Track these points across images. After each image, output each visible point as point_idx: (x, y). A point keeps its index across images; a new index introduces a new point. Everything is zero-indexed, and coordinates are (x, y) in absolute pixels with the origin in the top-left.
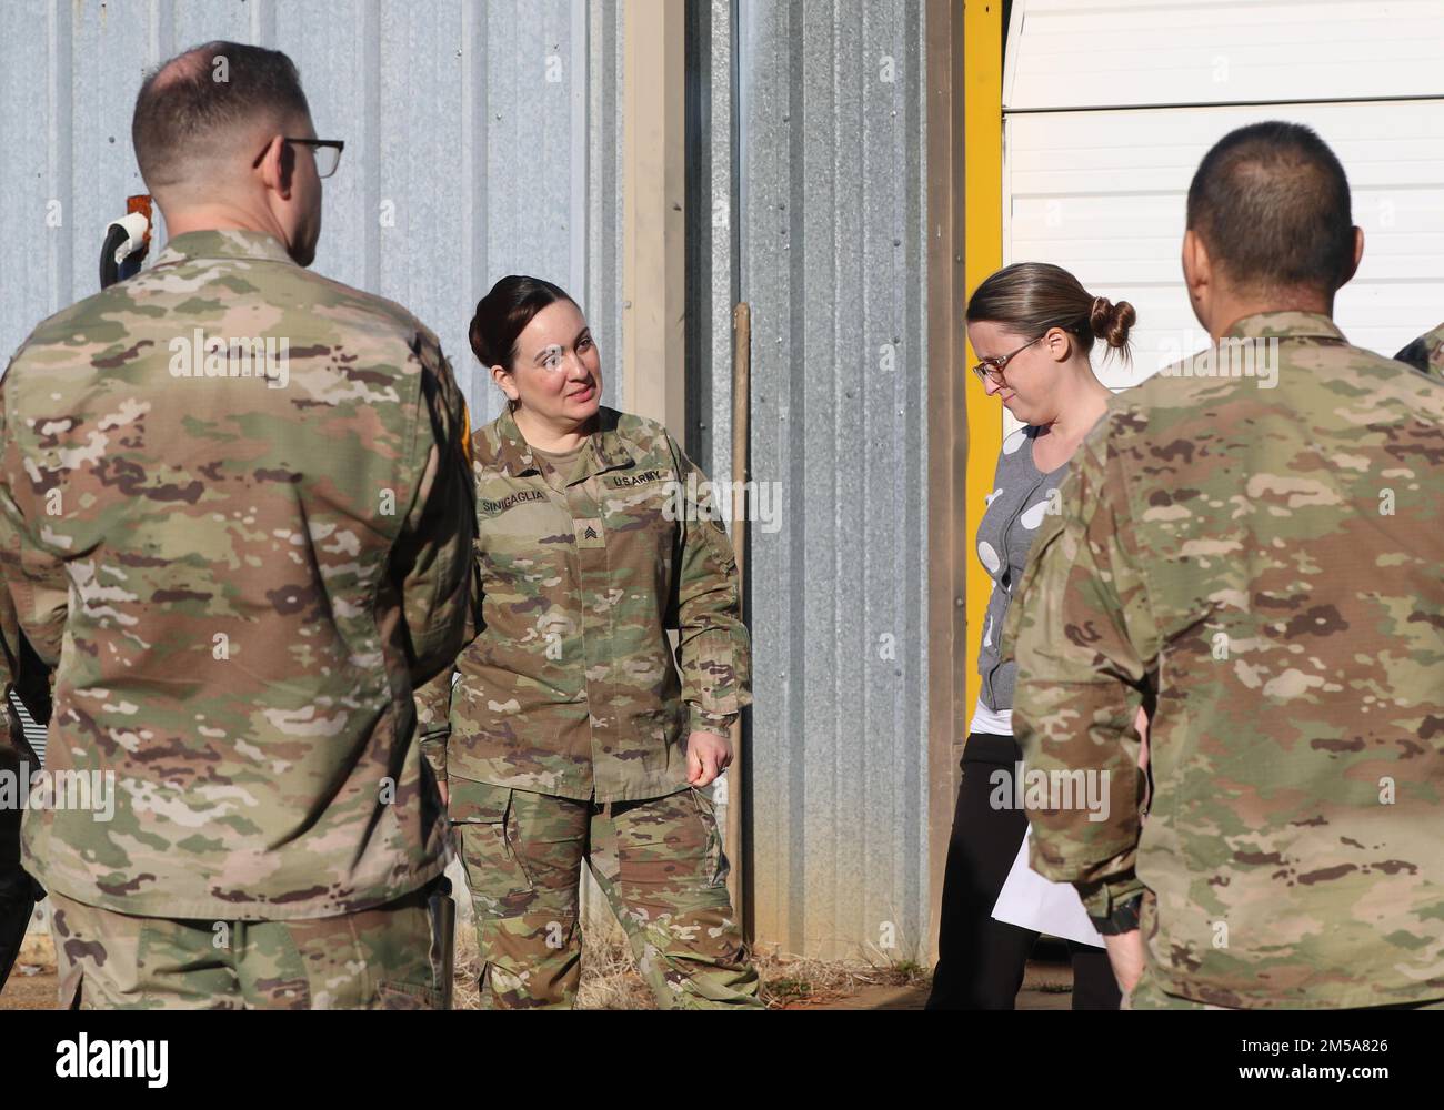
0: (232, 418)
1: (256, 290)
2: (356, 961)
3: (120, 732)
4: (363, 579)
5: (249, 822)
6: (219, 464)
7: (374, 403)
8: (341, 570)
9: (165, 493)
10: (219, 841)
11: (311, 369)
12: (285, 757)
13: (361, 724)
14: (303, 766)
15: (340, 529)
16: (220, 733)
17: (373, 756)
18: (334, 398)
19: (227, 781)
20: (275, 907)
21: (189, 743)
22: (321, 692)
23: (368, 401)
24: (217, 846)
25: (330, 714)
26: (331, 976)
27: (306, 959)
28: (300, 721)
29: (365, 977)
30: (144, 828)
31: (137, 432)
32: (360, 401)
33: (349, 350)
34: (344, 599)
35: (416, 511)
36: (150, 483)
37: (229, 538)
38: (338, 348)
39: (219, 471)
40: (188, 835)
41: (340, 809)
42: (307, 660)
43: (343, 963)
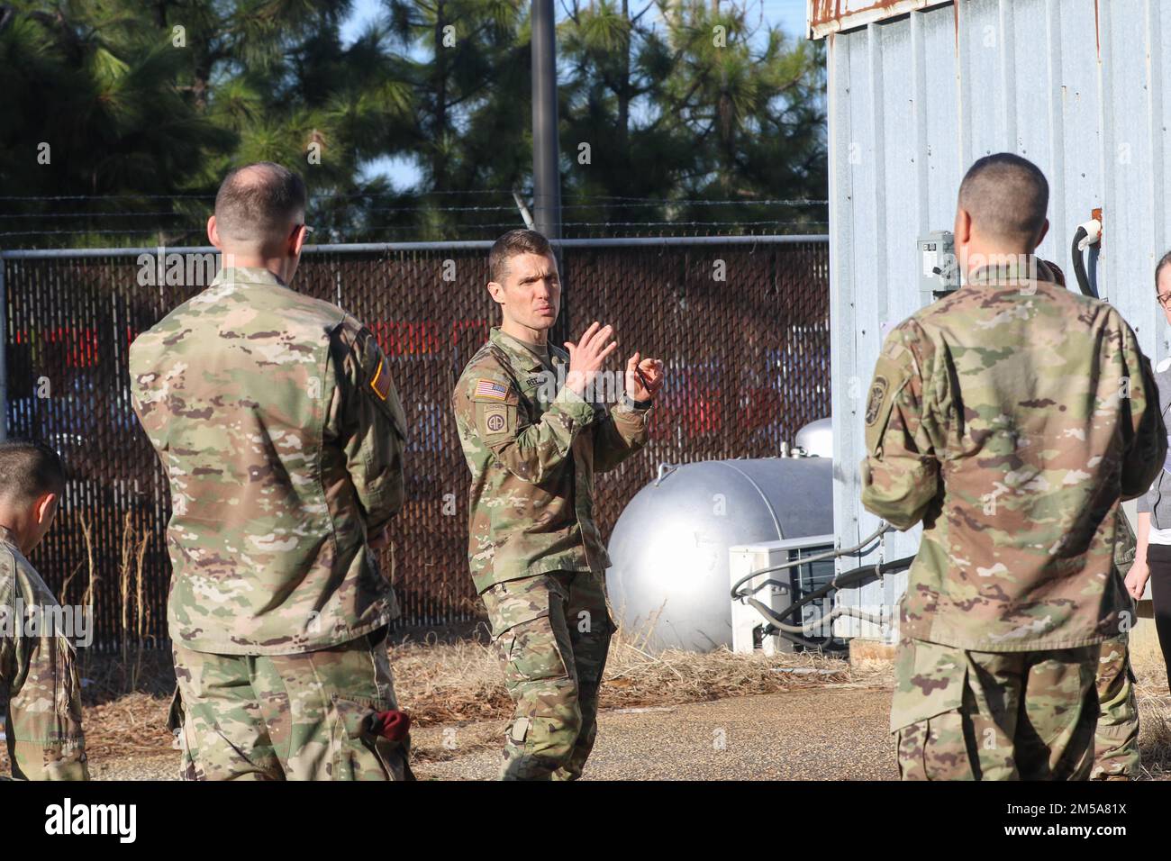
0: (226, 371)
1: (247, 300)
2: (316, 683)
3: (190, 550)
4: (309, 462)
5: (247, 600)
6: (221, 397)
7: (304, 363)
8: (292, 457)
9: (195, 414)
10: (232, 610)
11: (268, 344)
12: (261, 563)
13: (309, 545)
14: (270, 567)
15: (288, 434)
16: (234, 550)
17: (322, 563)
18: (280, 361)
19: (239, 577)
20: (264, 647)
21: (223, 556)
22: (277, 526)
23: (301, 362)
24: (230, 614)
25: (285, 538)
26: (301, 691)
27: (285, 681)
28: (266, 542)
29: (322, 692)
30: (198, 603)
31: (180, 381)
32: (296, 362)
33: (290, 334)
34: (299, 474)
35: (330, 424)
36: (187, 409)
37: (228, 438)
38: (285, 332)
39: (220, 401)
40: (217, 607)
41: (301, 592)
42: (267, 508)
43: (307, 684)
